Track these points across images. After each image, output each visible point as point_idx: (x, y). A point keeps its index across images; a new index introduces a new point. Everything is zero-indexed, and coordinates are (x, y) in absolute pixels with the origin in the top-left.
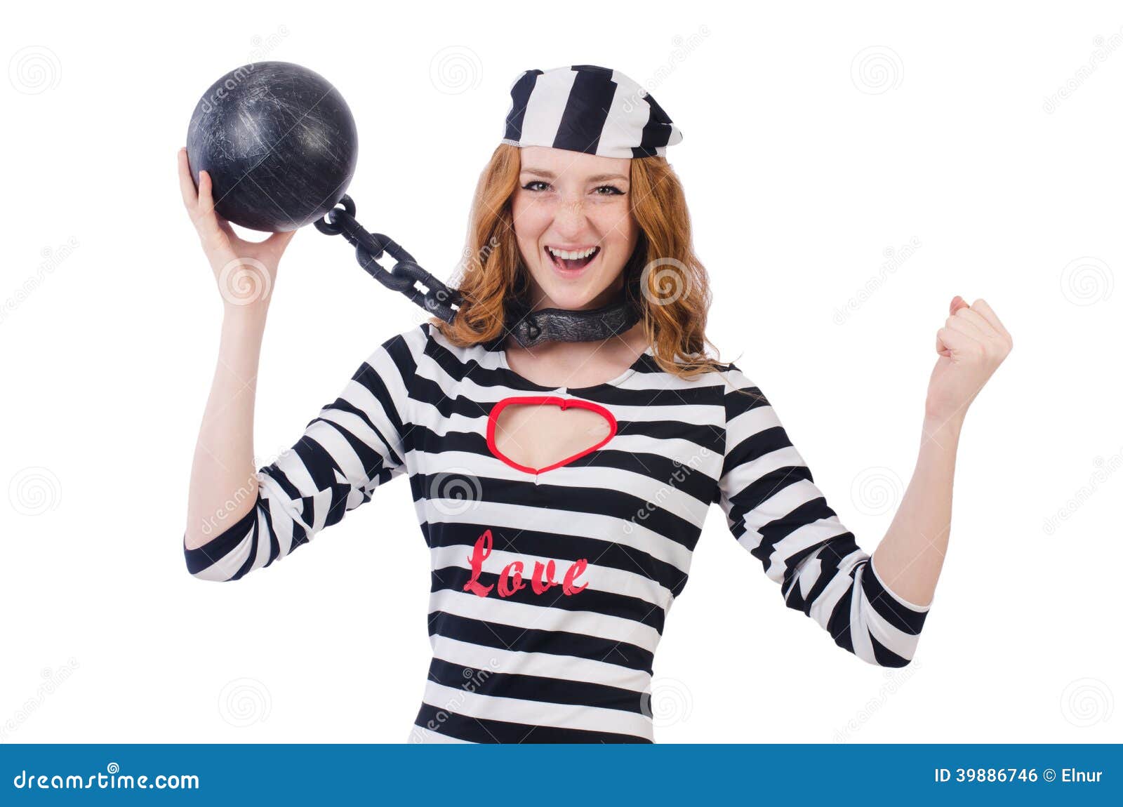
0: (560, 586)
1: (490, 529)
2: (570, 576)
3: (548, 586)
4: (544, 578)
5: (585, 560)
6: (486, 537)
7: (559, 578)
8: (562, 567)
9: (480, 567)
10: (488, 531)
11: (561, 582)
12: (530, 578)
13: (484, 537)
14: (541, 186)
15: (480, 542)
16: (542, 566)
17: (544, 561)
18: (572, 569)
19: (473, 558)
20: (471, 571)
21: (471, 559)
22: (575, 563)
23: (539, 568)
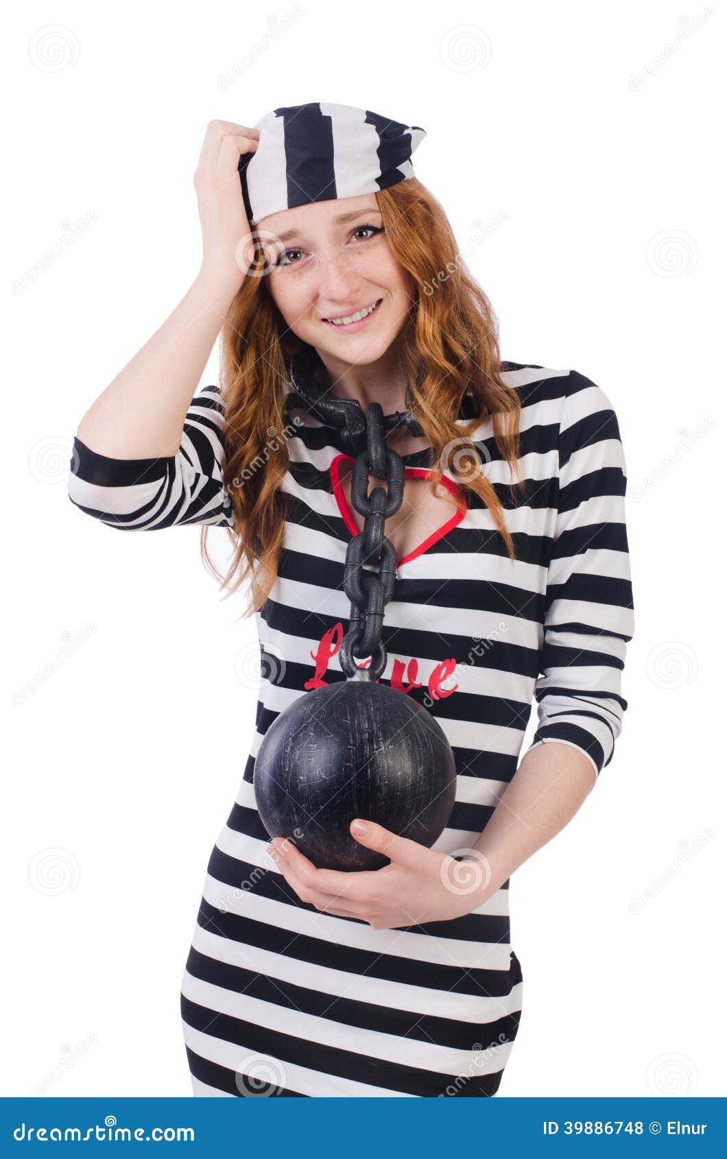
0: (425, 689)
1: (341, 622)
2: (435, 677)
3: (410, 687)
4: (405, 679)
5: (454, 660)
6: (336, 632)
7: (423, 679)
8: (426, 668)
9: (326, 663)
10: (340, 624)
11: (426, 683)
12: (390, 679)
13: (334, 630)
14: (292, 255)
15: (328, 636)
16: (403, 666)
17: (406, 660)
18: (438, 670)
19: (319, 653)
20: (315, 667)
21: (315, 654)
22: (441, 663)
23: (399, 667)
